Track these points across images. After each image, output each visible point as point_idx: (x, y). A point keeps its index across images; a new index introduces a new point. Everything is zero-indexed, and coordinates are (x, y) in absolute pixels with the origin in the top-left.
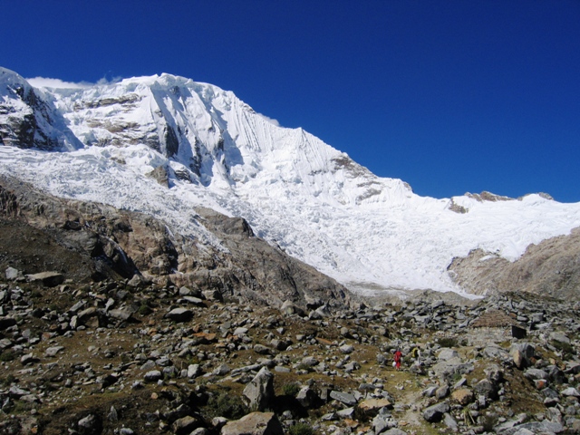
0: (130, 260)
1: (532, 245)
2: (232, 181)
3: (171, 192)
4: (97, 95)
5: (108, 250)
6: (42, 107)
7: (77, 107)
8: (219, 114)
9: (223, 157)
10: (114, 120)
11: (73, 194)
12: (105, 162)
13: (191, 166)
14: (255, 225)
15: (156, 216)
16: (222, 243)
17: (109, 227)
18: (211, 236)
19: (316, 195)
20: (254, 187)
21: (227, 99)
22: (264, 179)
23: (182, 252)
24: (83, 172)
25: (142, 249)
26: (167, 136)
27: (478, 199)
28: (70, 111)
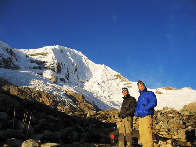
1: (186, 105)
6: (14, 55)
7: (27, 56)
8: (76, 59)
9: (77, 74)
13: (65, 77)
19: (109, 87)
26: (57, 66)
27: (166, 89)
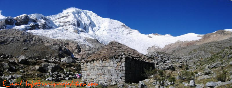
0: (69, 51)
1: (166, 45)
2: (94, 31)
3: (79, 35)
4: (60, 16)
5: (63, 49)
6: (48, 20)
7: (56, 19)
8: (89, 16)
9: (91, 26)
10: (64, 21)
11: (55, 38)
12: (63, 30)
13: (84, 29)
14: (100, 40)
15: (75, 41)
16: (92, 45)
17: (64, 44)
18: (89, 44)
19: (116, 33)
20: (99, 32)
21: (91, 13)
22: (101, 30)
23: (82, 48)
24: (57, 33)
25: (72, 48)
26: (77, 23)
27: (155, 35)
28: (54, 20)
